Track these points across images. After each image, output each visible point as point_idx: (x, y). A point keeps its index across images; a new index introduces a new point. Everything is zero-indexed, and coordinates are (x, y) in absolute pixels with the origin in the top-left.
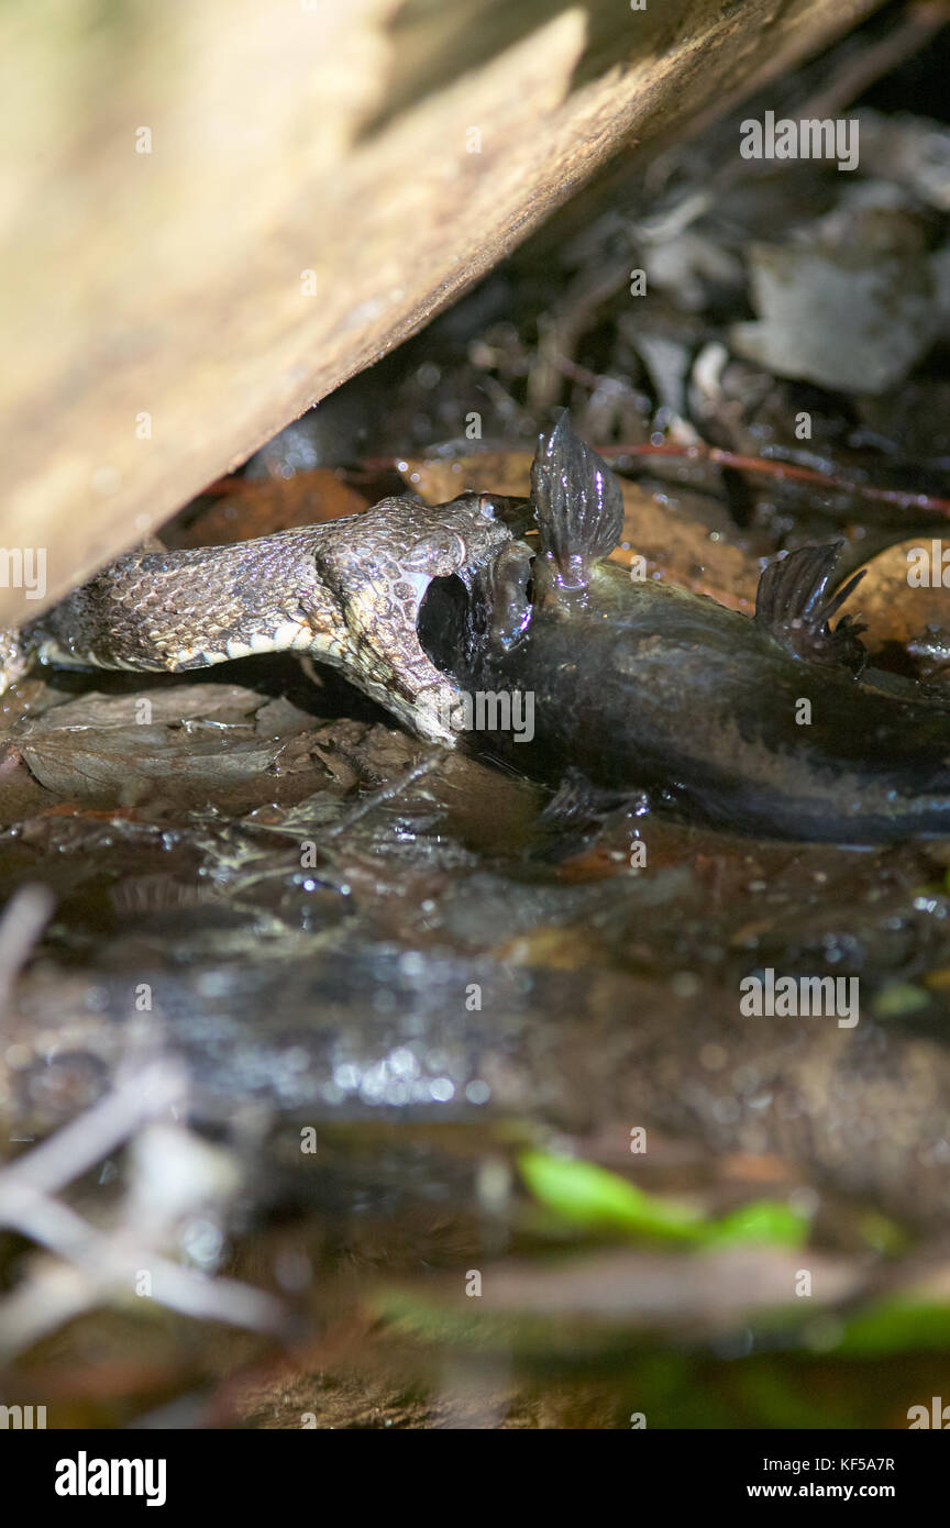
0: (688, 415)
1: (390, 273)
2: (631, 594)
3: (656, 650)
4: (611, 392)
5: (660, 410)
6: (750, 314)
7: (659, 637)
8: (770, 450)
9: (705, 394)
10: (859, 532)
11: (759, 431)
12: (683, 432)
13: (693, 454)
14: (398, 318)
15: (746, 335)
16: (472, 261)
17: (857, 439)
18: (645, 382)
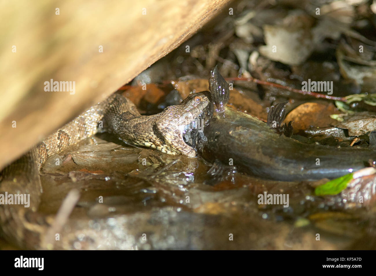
0: (248, 70)
1: (169, 31)
2: (235, 115)
3: (240, 130)
4: (228, 64)
5: (241, 69)
6: (264, 44)
7: (241, 127)
8: (269, 79)
9: (252, 64)
10: (293, 101)
11: (267, 75)
12: (247, 75)
13: (249, 80)
14: (172, 43)
15: (263, 49)
16: (191, 28)
17: (292, 77)
18: (237, 61)
